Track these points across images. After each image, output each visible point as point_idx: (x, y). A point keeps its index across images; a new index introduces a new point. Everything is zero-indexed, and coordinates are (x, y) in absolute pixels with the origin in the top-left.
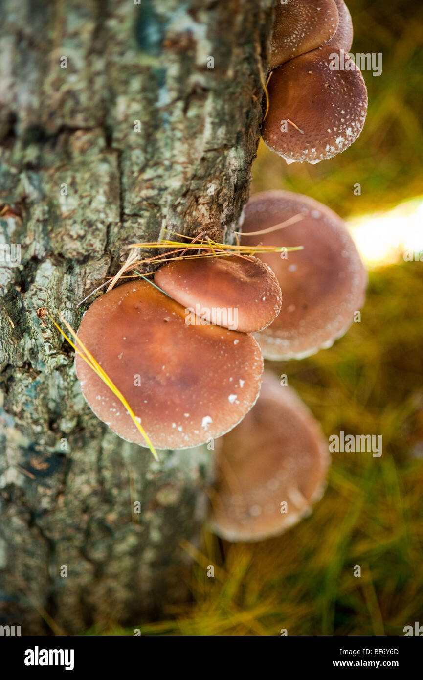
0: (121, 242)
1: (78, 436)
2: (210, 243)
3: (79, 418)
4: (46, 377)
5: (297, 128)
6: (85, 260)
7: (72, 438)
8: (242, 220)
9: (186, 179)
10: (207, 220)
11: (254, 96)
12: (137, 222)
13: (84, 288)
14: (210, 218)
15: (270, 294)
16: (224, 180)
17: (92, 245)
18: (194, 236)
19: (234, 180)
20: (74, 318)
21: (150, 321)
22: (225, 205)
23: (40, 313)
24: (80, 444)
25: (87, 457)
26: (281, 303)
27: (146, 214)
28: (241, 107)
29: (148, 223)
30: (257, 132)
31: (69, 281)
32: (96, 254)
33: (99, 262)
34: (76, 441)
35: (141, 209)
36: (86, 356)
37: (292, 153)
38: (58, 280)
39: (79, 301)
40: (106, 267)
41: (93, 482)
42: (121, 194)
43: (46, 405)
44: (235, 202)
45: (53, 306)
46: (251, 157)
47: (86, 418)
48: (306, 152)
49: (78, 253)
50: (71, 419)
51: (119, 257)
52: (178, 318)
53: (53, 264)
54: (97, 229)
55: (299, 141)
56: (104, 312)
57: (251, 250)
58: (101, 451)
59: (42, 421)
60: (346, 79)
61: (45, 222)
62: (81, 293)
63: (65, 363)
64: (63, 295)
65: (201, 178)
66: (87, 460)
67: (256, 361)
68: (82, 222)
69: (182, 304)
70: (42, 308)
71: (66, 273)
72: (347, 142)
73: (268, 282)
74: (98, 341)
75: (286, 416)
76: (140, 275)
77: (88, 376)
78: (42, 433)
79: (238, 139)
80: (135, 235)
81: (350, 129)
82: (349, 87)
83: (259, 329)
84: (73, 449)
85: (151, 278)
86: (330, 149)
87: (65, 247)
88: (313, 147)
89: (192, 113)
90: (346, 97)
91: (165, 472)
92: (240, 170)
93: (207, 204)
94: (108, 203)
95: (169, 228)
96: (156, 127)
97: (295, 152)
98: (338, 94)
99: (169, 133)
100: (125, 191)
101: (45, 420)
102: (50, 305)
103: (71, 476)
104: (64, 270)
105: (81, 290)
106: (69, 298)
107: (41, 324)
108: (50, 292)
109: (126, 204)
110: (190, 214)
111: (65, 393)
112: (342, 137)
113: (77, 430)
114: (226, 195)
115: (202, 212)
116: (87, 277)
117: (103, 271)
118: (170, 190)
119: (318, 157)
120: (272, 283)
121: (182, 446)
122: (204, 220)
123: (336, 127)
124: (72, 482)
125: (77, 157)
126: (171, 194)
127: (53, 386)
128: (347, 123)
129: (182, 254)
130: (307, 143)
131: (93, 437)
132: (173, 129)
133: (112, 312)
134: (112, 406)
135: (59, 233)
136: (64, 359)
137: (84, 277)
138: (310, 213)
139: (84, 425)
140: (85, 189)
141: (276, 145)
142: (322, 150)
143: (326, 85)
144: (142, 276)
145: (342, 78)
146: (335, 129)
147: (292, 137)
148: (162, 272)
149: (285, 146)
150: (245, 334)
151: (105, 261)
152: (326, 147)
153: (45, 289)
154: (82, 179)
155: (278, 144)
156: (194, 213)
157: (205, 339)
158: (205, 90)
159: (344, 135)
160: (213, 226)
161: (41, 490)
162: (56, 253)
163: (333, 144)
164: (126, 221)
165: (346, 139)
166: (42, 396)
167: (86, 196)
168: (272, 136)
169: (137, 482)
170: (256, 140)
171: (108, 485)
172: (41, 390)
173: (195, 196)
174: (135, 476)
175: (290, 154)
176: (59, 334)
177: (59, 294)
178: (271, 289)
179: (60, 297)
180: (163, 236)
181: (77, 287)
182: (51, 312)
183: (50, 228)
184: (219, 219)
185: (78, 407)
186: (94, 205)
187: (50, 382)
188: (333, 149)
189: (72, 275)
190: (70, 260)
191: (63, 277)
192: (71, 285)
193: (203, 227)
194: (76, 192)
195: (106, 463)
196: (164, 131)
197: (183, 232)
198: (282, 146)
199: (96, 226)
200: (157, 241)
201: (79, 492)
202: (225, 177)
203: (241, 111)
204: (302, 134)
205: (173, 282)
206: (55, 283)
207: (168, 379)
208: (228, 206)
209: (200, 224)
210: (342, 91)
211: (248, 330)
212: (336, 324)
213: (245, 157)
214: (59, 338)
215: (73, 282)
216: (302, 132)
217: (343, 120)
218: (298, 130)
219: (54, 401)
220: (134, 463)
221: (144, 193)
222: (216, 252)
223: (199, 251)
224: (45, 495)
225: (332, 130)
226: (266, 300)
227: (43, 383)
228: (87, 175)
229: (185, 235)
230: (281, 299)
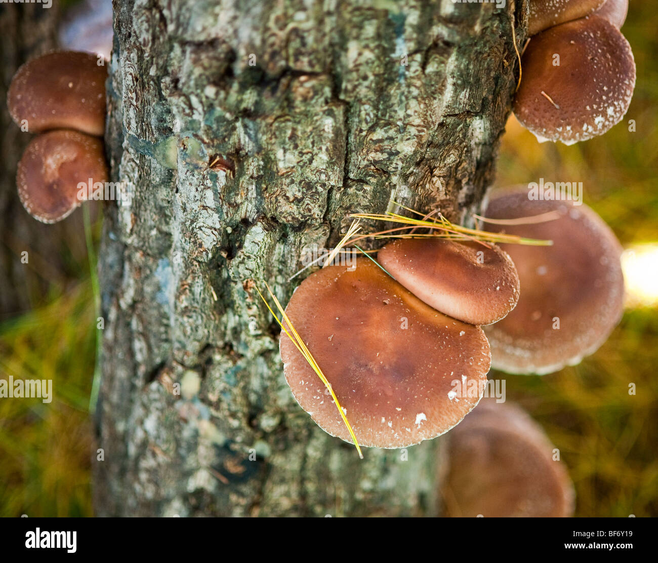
0: (343, 211)
1: (279, 436)
2: (444, 223)
3: (281, 414)
4: (249, 363)
5: (552, 102)
6: (301, 226)
7: (272, 438)
8: (484, 205)
9: (420, 145)
10: (442, 196)
11: (505, 61)
12: (361, 189)
13: (298, 261)
14: (446, 194)
15: (506, 284)
16: (464, 152)
17: (310, 210)
18: (426, 213)
19: (476, 154)
20: (285, 296)
21: (367, 302)
22: (464, 181)
23: (247, 285)
24: (281, 446)
25: (288, 463)
26: (518, 296)
27: (373, 180)
28: (489, 69)
29: (374, 192)
30: (507, 103)
31: (282, 251)
32: (314, 221)
33: (317, 231)
34: (277, 442)
35: (367, 175)
36: (293, 335)
37: (544, 130)
38: (269, 248)
39: (291, 274)
40: (324, 239)
41: (294, 496)
42: (347, 155)
43: (246, 396)
44: (477, 181)
45: (262, 277)
46: (498, 131)
47: (290, 416)
48: (560, 129)
49: (293, 218)
50: (274, 416)
51: (340, 228)
52: (399, 301)
53: (265, 229)
54: (317, 192)
55: (553, 116)
56: (317, 289)
57: (491, 238)
58: (305, 458)
59: (240, 415)
60: (613, 53)
61: (259, 179)
62: (294, 266)
63: (271, 347)
64: (274, 267)
65: (438, 146)
66: (288, 467)
67: (483, 357)
68: (300, 182)
69: (406, 287)
70: (249, 280)
71: (278, 241)
72: (607, 123)
73: (504, 271)
74: (308, 320)
75: (529, 453)
76: (362, 252)
77: (293, 358)
78: (239, 429)
79: (484, 107)
80: (359, 204)
81: (612, 108)
82: (615, 61)
83: (489, 321)
84: (273, 452)
85: (375, 256)
86: (588, 129)
87: (279, 210)
88: (569, 124)
89: (431, 69)
90: (610, 72)
91: (377, 492)
92: (485, 144)
93: (444, 177)
94: (331, 163)
95: (398, 201)
96: (390, 81)
97: (548, 129)
98: (602, 68)
99: (404, 88)
100: (352, 151)
101: (244, 414)
102: (258, 276)
103: (269, 485)
104: (277, 236)
105: (295, 262)
106: (280, 271)
107: (247, 298)
108: (259, 261)
109: (351, 167)
110: (423, 187)
111: (268, 383)
112: (602, 116)
113: (280, 430)
114: (466, 170)
115: (436, 185)
116: (302, 247)
117: (320, 243)
118: (401, 156)
119: (573, 137)
120: (510, 273)
121: (390, 445)
122: (439, 195)
123: (596, 104)
124: (270, 491)
125: (299, 106)
126: (402, 160)
127: (256, 375)
128: (609, 102)
129: (412, 232)
130: (562, 119)
131: (297, 440)
132: (409, 86)
133: (326, 290)
134: (316, 393)
135: (274, 193)
136: (270, 342)
137: (299, 247)
138: (568, 212)
139: (288, 424)
140: (306, 144)
141: (527, 119)
142: (578, 128)
143: (589, 58)
144: (365, 253)
145: (609, 52)
146: (595, 107)
147: (545, 111)
148: (387, 249)
149: (537, 121)
150: (474, 326)
151: (323, 231)
152: (583, 126)
153: (254, 257)
154: (304, 132)
155: (529, 118)
156: (427, 186)
157: (427, 326)
158: (448, 44)
159: (604, 114)
160: (449, 204)
161: (234, 498)
162: (269, 216)
163: (591, 122)
164: (350, 187)
165: (607, 119)
166: (242, 384)
167: (307, 153)
168: (523, 109)
169: (345, 501)
170: (504, 113)
171: (310, 501)
172: (243, 377)
173: (430, 167)
174: (342, 494)
175: (542, 131)
176: (266, 312)
177: (269, 264)
178: (507, 278)
179: (271, 268)
180: (391, 209)
181: (290, 259)
182: (259, 285)
183: (264, 186)
184: (456, 197)
185: (282, 402)
186: (315, 164)
187: (253, 369)
188: (591, 129)
189: (286, 244)
190: (284, 226)
191: (275, 245)
192: (283, 256)
193: (437, 204)
194: (296, 147)
195: (310, 474)
196: (399, 87)
197: (413, 206)
198: (534, 121)
199: (316, 188)
200: (384, 214)
201: (277, 505)
202: (466, 149)
203: (488, 74)
204: (557, 109)
205: (397, 261)
206: (265, 251)
207: (382, 368)
208: (467, 183)
209: (434, 199)
210: (607, 65)
211: (476, 322)
212: (586, 339)
213: (491, 130)
214: (266, 317)
215: (286, 252)
216: (557, 107)
217: (604, 98)
218: (553, 105)
219: (256, 392)
220: (342, 478)
221: (372, 156)
222: (450, 233)
223: (431, 231)
224: (237, 505)
225: (592, 107)
226: (500, 290)
227: (245, 369)
228: (310, 129)
229: (416, 211)
230: (519, 291)
